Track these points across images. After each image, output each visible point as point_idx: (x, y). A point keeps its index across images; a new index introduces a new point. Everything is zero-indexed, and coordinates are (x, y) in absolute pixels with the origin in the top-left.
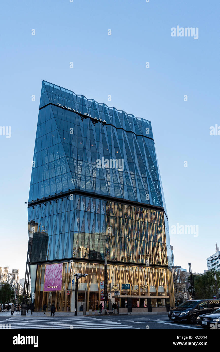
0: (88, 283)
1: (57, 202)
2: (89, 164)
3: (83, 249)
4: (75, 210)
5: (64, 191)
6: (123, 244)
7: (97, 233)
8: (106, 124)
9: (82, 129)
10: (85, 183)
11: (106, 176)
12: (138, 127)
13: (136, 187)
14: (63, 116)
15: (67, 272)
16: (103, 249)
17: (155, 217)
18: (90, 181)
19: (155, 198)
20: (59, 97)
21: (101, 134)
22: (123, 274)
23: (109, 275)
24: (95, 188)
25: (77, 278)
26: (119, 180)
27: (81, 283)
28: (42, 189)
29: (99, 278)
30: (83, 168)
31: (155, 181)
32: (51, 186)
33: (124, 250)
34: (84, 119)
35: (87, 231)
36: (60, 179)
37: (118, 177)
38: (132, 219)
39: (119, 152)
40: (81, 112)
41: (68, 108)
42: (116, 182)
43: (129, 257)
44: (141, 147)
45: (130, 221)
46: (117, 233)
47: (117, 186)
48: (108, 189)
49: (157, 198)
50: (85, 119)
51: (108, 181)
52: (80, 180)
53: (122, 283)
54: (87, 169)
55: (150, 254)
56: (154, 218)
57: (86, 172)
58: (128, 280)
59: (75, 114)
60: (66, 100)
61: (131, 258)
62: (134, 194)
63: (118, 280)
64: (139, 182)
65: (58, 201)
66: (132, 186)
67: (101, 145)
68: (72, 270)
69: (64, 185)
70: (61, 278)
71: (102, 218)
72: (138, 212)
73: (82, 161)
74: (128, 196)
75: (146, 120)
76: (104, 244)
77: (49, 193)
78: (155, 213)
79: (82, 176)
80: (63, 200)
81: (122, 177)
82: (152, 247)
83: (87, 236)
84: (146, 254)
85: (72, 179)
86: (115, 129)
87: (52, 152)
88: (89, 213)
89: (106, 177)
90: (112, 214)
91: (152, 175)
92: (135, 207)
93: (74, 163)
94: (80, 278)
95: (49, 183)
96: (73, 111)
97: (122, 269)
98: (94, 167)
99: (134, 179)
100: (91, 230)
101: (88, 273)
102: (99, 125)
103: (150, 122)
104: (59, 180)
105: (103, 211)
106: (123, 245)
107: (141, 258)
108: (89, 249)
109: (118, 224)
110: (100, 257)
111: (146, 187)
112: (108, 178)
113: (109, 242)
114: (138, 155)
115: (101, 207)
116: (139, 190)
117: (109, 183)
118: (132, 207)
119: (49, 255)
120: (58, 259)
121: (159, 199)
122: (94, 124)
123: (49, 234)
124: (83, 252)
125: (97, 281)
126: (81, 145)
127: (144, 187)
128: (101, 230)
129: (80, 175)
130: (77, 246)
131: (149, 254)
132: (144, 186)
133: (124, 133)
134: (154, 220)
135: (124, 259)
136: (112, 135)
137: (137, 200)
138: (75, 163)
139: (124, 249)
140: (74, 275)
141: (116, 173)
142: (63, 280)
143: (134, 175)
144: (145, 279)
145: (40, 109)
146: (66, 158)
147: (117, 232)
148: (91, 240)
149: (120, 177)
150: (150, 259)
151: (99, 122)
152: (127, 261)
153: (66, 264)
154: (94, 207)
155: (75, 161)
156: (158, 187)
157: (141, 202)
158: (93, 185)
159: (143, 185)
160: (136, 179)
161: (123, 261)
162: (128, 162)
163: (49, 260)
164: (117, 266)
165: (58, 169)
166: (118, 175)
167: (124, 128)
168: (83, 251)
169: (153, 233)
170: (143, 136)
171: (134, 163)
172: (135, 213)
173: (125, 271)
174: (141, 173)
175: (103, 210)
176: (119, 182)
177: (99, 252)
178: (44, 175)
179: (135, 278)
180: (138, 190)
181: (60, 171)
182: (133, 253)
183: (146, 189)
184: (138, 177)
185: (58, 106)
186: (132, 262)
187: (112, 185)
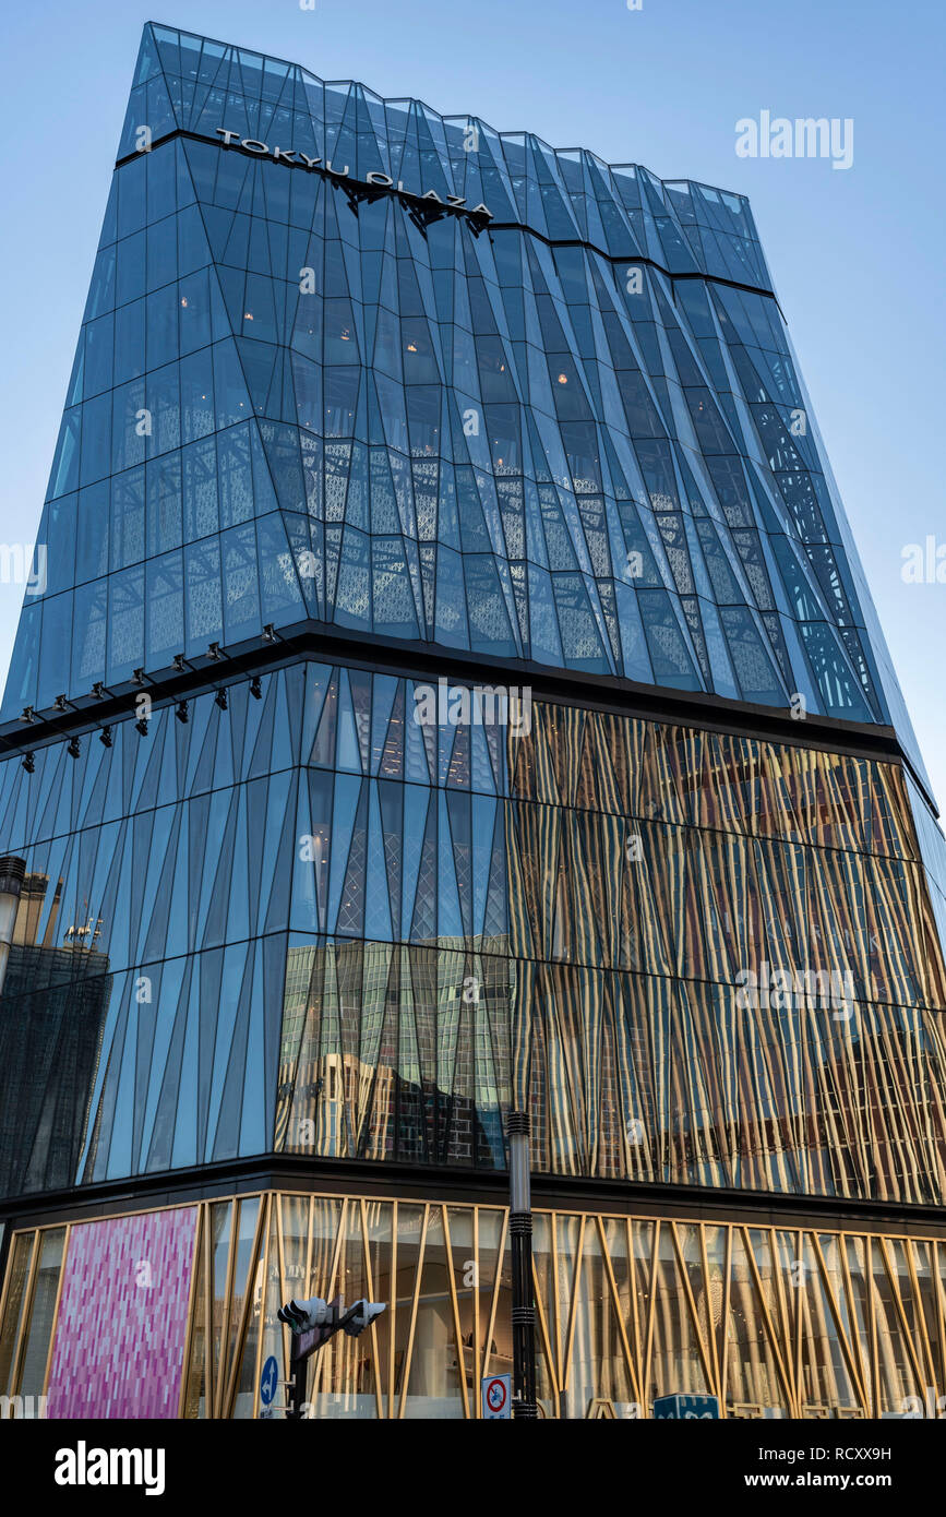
0: (385, 1391)
1: (182, 716)
2: (393, 460)
3: (352, 1075)
4: (303, 770)
5: (234, 638)
6: (640, 1026)
7: (451, 938)
8: (491, 222)
9: (352, 257)
10: (365, 580)
11: (497, 528)
12: (679, 229)
13: (695, 596)
14: (248, 191)
15: (222, 1293)
16: (496, 1073)
17: (848, 805)
18: (400, 566)
19: (828, 667)
20: (226, 100)
21: (461, 282)
22: (659, 1300)
23: (551, 1307)
24: (430, 613)
25: (303, 1348)
26: (581, 553)
27: (333, 1389)
28: (97, 631)
29: (470, 1342)
30: (355, 483)
31: (816, 546)
32: (153, 606)
33: (645, 1076)
34: (363, 205)
35: (379, 925)
36: (214, 558)
37: (576, 532)
38: (689, 825)
39: (573, 376)
40: (347, 168)
41: (277, 149)
42: (564, 562)
43: (689, 1139)
44: (705, 339)
45: (675, 836)
46: (588, 938)
47: (573, 594)
48: (512, 616)
49: (842, 663)
50: (370, 202)
51: (511, 562)
52: (334, 565)
53: (654, 1390)
54: (379, 493)
55: (847, 1104)
56: (839, 807)
57: (376, 506)
58: (700, 1355)
59: (316, 177)
60: (268, 112)
61: (704, 1150)
62: (687, 640)
63: (619, 1361)
64: (713, 563)
65: (189, 712)
66: (669, 584)
67: (464, 343)
68: (262, 1264)
69: (234, 595)
70: (176, 1351)
71: (484, 816)
72: (721, 773)
73: (352, 440)
74: (645, 656)
75: (719, 191)
76: (500, 1028)
77: (138, 655)
78: (838, 771)
79: (350, 538)
80: (221, 703)
81: (598, 529)
82: (856, 1046)
83: (377, 963)
84: (819, 1108)
85: (284, 559)
86: (541, 249)
87: (175, 394)
88: (395, 787)
89: (498, 539)
90: (548, 792)
91: (790, 510)
92: (697, 733)
93: (301, 454)
94: (322, 1341)
95: (140, 592)
96: (303, 166)
97: (646, 1251)
98: (424, 476)
99: (677, 540)
100: (407, 917)
101: (384, 1296)
102: (449, 232)
103: (744, 201)
104: (207, 565)
105: (487, 773)
106: (641, 1036)
107: (778, 1141)
108: (396, 1075)
109: (595, 866)
110: (474, 1138)
111: (761, 589)
112: (515, 537)
113: (539, 1010)
114: (691, 388)
115: (474, 742)
116: (715, 615)
117: (517, 572)
118: (679, 737)
119: (104, 1133)
120: (165, 1167)
121: (857, 668)
122: (421, 227)
123: (118, 961)
124: (351, 1098)
125: (454, 1372)
126: (344, 348)
127: (744, 589)
128: (479, 914)
129: (338, 532)
130: (304, 1050)
131: (835, 1106)
132: (750, 584)
133: (595, 270)
134: (844, 828)
135: (654, 1155)
136: (527, 284)
137: (709, 680)
138: (310, 453)
139: (644, 1065)
140: (280, 1313)
141: (559, 507)
142: (194, 1368)
143: (678, 512)
144: (831, 1342)
145: (119, 164)
146: (255, 429)
147: (587, 929)
148: (407, 1000)
149: (589, 533)
150: (854, 1147)
151: (448, 215)
152: (680, 1173)
153: (218, 1217)
154: (429, 745)
155: (306, 442)
156: (842, 586)
157: (734, 696)
158: (416, 589)
159: (741, 580)
160: (692, 539)
161: (646, 1175)
162: (633, 439)
163: (97, 1177)
164: (606, 1224)
165: (200, 497)
166: (573, 519)
167: (598, 239)
168: (346, 1093)
169: (845, 926)
170: (708, 278)
171: (669, 439)
172: (705, 776)
173: (668, 1267)
174: (722, 504)
175: (485, 761)
176: (584, 563)
177: (463, 1101)
178: (117, 536)
179: (753, 1336)
180: (708, 611)
181: (212, 511)
182: (717, 1103)
183: (764, 607)
184: (704, 529)
185: (220, 143)
186: (717, 1183)
187: (539, 585)
